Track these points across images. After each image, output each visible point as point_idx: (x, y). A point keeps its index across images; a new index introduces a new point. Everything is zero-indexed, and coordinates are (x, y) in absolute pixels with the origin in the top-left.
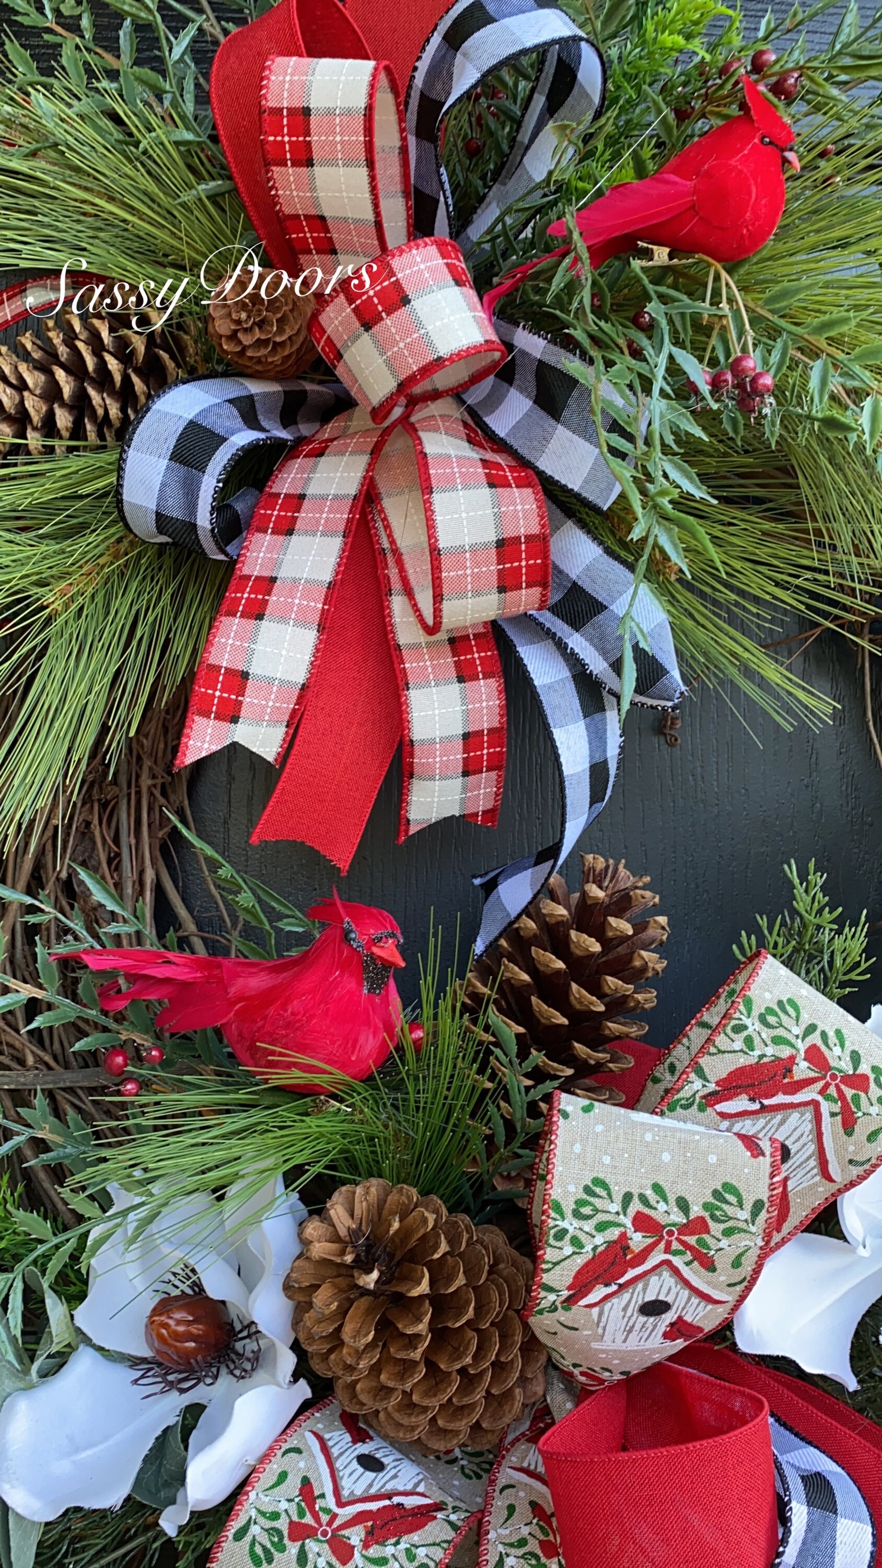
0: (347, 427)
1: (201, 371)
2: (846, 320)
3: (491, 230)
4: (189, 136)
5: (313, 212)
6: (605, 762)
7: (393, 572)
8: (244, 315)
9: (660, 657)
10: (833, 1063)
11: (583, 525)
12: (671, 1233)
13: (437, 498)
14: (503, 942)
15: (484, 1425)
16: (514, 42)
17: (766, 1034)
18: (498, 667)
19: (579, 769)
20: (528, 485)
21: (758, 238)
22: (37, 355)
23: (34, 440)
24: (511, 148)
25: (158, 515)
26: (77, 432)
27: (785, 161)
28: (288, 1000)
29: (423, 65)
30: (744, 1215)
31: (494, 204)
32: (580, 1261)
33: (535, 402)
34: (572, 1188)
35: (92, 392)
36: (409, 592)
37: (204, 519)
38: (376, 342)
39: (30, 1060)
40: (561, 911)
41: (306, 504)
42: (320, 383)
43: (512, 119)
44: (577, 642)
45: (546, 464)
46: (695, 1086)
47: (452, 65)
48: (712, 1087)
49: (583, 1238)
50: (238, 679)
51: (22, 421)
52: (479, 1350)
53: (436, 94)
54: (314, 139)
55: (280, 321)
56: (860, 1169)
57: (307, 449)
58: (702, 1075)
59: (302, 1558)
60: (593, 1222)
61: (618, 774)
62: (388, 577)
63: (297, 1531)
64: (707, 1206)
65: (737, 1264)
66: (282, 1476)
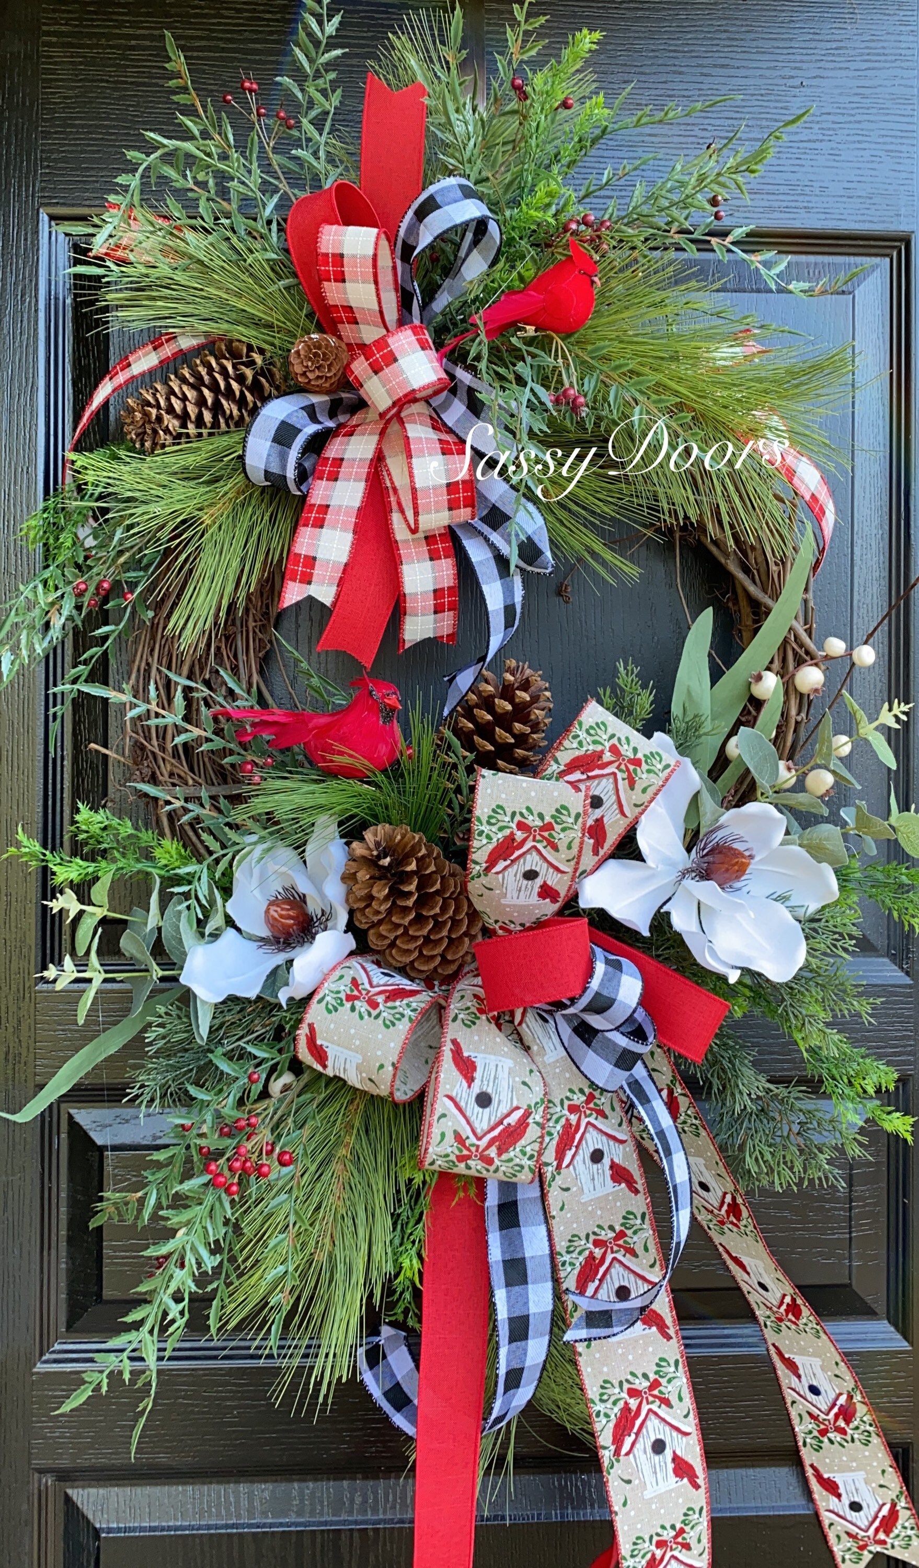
0: (364, 420)
1: (285, 390)
2: (627, 365)
3: (444, 310)
4: (275, 257)
5: (345, 304)
6: (513, 605)
7: (393, 499)
8: (310, 363)
9: (539, 544)
10: (623, 753)
12: (535, 831)
13: (414, 461)
14: (459, 709)
15: (449, 958)
16: (451, 221)
17: (589, 739)
18: (452, 552)
19: (497, 607)
21: (580, 322)
22: (191, 380)
23: (192, 429)
24: (455, 260)
25: (266, 471)
26: (215, 424)
27: (593, 282)
28: (341, 727)
29: (404, 226)
30: (571, 820)
31: (447, 292)
32: (491, 847)
33: (467, 407)
34: (486, 810)
35: (224, 402)
36: (402, 511)
37: (291, 473)
38: (381, 381)
39: (191, 782)
40: (490, 688)
41: (344, 463)
42: (348, 394)
43: (455, 244)
44: (495, 537)
46: (553, 768)
47: (419, 228)
48: (562, 768)
49: (492, 835)
50: (311, 561)
51: (184, 418)
52: (444, 909)
53: (411, 241)
54: (346, 269)
55: (330, 366)
56: (640, 809)
57: (344, 431)
58: (557, 762)
59: (353, 1009)
60: (497, 826)
61: (522, 613)
62: (390, 502)
63: (350, 998)
64: (553, 817)
65: (569, 847)
66: (342, 977)
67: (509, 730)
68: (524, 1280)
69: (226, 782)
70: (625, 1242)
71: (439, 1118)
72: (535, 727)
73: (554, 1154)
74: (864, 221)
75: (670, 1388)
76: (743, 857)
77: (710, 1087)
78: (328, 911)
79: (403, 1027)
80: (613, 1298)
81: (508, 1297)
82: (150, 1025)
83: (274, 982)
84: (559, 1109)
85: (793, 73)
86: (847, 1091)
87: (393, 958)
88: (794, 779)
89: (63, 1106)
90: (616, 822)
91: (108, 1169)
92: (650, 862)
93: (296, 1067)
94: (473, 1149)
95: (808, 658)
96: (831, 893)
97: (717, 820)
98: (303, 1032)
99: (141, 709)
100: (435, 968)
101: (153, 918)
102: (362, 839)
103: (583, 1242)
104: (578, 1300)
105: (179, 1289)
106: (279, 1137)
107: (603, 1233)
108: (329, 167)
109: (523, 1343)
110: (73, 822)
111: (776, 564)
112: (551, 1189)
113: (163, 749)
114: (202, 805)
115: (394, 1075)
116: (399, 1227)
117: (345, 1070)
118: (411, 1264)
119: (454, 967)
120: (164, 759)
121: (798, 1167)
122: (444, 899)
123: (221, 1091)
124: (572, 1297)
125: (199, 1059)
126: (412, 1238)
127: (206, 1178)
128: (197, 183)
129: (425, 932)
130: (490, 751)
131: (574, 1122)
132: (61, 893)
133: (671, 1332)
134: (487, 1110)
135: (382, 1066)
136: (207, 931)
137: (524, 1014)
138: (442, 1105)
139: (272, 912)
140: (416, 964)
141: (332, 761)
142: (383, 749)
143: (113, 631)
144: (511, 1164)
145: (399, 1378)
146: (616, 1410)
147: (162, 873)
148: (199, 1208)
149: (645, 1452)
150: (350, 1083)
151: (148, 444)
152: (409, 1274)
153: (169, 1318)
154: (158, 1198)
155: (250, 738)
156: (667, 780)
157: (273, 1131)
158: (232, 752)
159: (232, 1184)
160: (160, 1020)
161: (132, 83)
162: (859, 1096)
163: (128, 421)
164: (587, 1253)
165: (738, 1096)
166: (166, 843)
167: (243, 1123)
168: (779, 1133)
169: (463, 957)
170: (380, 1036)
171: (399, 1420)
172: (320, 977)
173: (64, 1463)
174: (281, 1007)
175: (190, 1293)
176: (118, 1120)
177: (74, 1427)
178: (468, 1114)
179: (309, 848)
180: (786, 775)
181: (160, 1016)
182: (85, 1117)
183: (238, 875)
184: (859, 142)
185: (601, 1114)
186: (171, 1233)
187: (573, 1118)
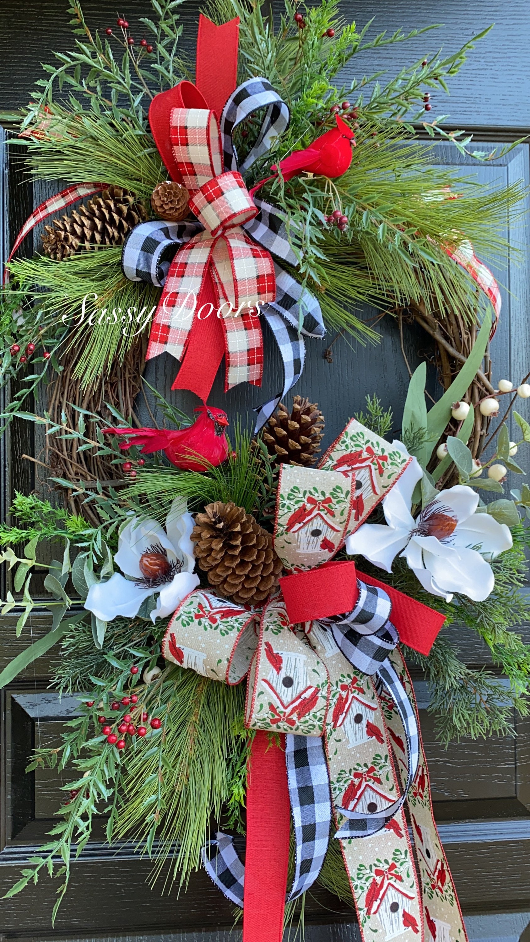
0: (201, 239)
1: (147, 218)
2: (374, 197)
3: (252, 166)
4: (141, 133)
5: (188, 161)
6: (299, 359)
7: (220, 291)
8: (165, 199)
9: (316, 318)
10: (375, 452)
11: (288, 272)
12: (319, 503)
13: (235, 261)
14: (265, 428)
15: (261, 589)
16: (257, 104)
17: (353, 443)
18: (259, 324)
19: (289, 360)
20: (267, 257)
21: (343, 170)
22: (87, 214)
23: (87, 244)
24: (258, 135)
25: (137, 270)
26: (103, 242)
27: (351, 143)
28: (189, 438)
29: (226, 109)
30: (343, 496)
31: (253, 156)
32: (290, 514)
33: (269, 228)
34: (287, 490)
35: (108, 227)
36: (226, 299)
37: (153, 271)
38: (213, 208)
39: (89, 478)
40: (285, 414)
41: (188, 266)
42: (190, 222)
43: (258, 125)
44: (287, 314)
45: (273, 249)
46: (329, 463)
47: (236, 110)
48: (335, 463)
49: (291, 506)
50: (167, 328)
51: (82, 238)
52: (258, 557)
53: (231, 120)
54: (189, 137)
55: (178, 201)
56: (386, 489)
57: (187, 246)
58: (331, 459)
59: (200, 623)
60: (294, 501)
61: (305, 365)
62: (218, 292)
63: (197, 616)
64: (331, 494)
65: (342, 514)
66: (192, 603)
67: (298, 440)
68: (312, 801)
69: (112, 479)
70: (374, 774)
71: (259, 695)
72: (314, 439)
73: (332, 718)
74: (514, 120)
75: (402, 869)
76: (453, 521)
77: (429, 673)
78: (181, 560)
79: (234, 635)
80: (366, 811)
81: (302, 813)
82: (64, 637)
83: (146, 608)
84: (335, 688)
85: (467, 27)
86: (519, 672)
87: (225, 590)
88: (481, 471)
89: (8, 692)
90: (371, 498)
91: (38, 733)
92: (392, 524)
93: (162, 663)
94: (282, 715)
95: (488, 394)
96: (508, 543)
97: (434, 497)
98: (167, 639)
99: (57, 428)
100: (252, 596)
101: (66, 567)
102: (204, 511)
103: (347, 775)
104: (343, 812)
105: (86, 812)
106: (151, 709)
107: (360, 768)
108: (176, 78)
109: (312, 842)
110: (12, 504)
111: (467, 334)
112: (329, 741)
113: (71, 457)
114: (97, 493)
115: (229, 667)
116: (231, 767)
117: (195, 664)
118: (238, 791)
119: (264, 596)
120: (71, 464)
121: (486, 722)
122: (259, 550)
123: (112, 680)
124: (339, 810)
125: (97, 659)
126: (239, 774)
127: (103, 737)
128: (89, 87)
129: (246, 572)
130: (286, 455)
131: (344, 697)
132: (5, 550)
133: (403, 832)
134: (290, 689)
135: (220, 661)
136: (102, 574)
137: (311, 626)
138: (261, 686)
139: (145, 562)
140: (240, 594)
141: (184, 459)
142: (217, 453)
143: (37, 378)
144: (307, 725)
145: (228, 865)
146: (368, 884)
147: (71, 537)
148: (98, 757)
149: (386, 911)
150: (198, 673)
151: (59, 256)
152: (237, 798)
153: (79, 831)
154: (72, 752)
155: (129, 447)
156: (404, 469)
157: (147, 706)
158: (116, 457)
159: (120, 741)
160: (72, 634)
161: (46, 30)
162: (526, 676)
163: (46, 240)
164: (350, 782)
165: (448, 678)
166: (74, 517)
167: (127, 700)
168: (474, 701)
169: (270, 589)
170: (218, 641)
171: (229, 894)
172: (177, 603)
173: (11, 927)
174: (151, 623)
175: (93, 814)
176: (44, 701)
177: (16, 903)
178: (278, 691)
179: (168, 518)
180: (477, 469)
181: (72, 631)
182: (22, 699)
183: (122, 536)
184: (509, 70)
185: (362, 691)
186: (81, 775)
187: (344, 694)
